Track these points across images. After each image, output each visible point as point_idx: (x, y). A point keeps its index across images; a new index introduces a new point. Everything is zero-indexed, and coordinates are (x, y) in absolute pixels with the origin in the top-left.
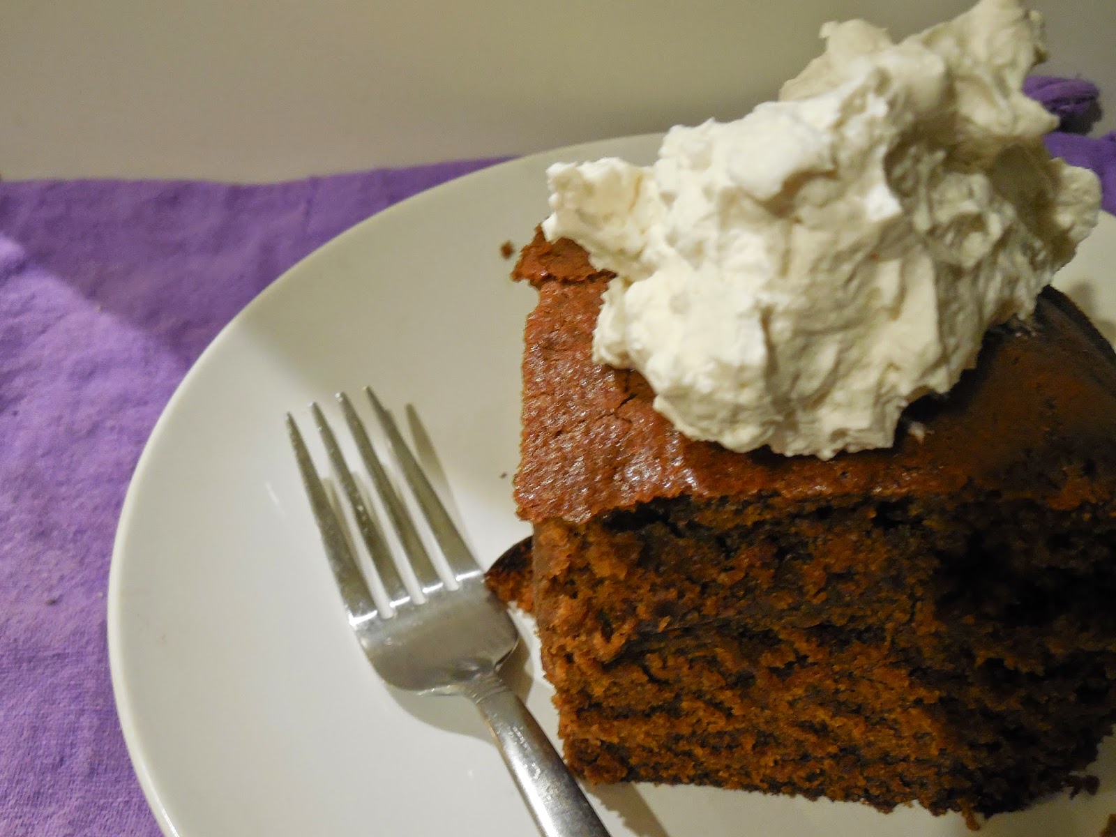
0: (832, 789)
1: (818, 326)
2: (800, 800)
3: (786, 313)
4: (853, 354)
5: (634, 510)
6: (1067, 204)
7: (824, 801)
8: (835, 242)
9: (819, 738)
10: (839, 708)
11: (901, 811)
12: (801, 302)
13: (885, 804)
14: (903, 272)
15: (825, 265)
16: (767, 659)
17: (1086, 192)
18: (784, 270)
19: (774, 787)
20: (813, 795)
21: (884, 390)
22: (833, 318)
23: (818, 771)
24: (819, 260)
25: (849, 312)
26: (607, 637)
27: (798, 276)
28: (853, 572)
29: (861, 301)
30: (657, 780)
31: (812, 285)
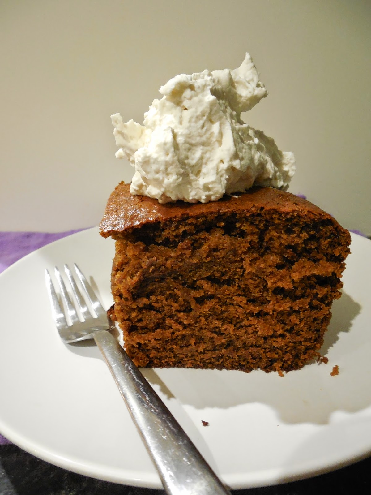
0: (226, 363)
1: (194, 142)
2: (216, 371)
3: (181, 135)
4: (207, 155)
5: (140, 227)
6: (286, 164)
7: (224, 371)
8: (196, 112)
9: (218, 336)
10: (224, 321)
11: (254, 372)
12: (186, 132)
13: (248, 369)
14: (220, 126)
15: (194, 120)
16: (193, 293)
17: (291, 159)
18: (181, 123)
19: (206, 365)
20: (221, 367)
21: (219, 170)
22: (198, 139)
23: (220, 355)
24: (192, 117)
25: (204, 139)
26: (132, 278)
27: (186, 123)
28: (219, 249)
29: (208, 135)
30: (161, 366)
31: (190, 126)
